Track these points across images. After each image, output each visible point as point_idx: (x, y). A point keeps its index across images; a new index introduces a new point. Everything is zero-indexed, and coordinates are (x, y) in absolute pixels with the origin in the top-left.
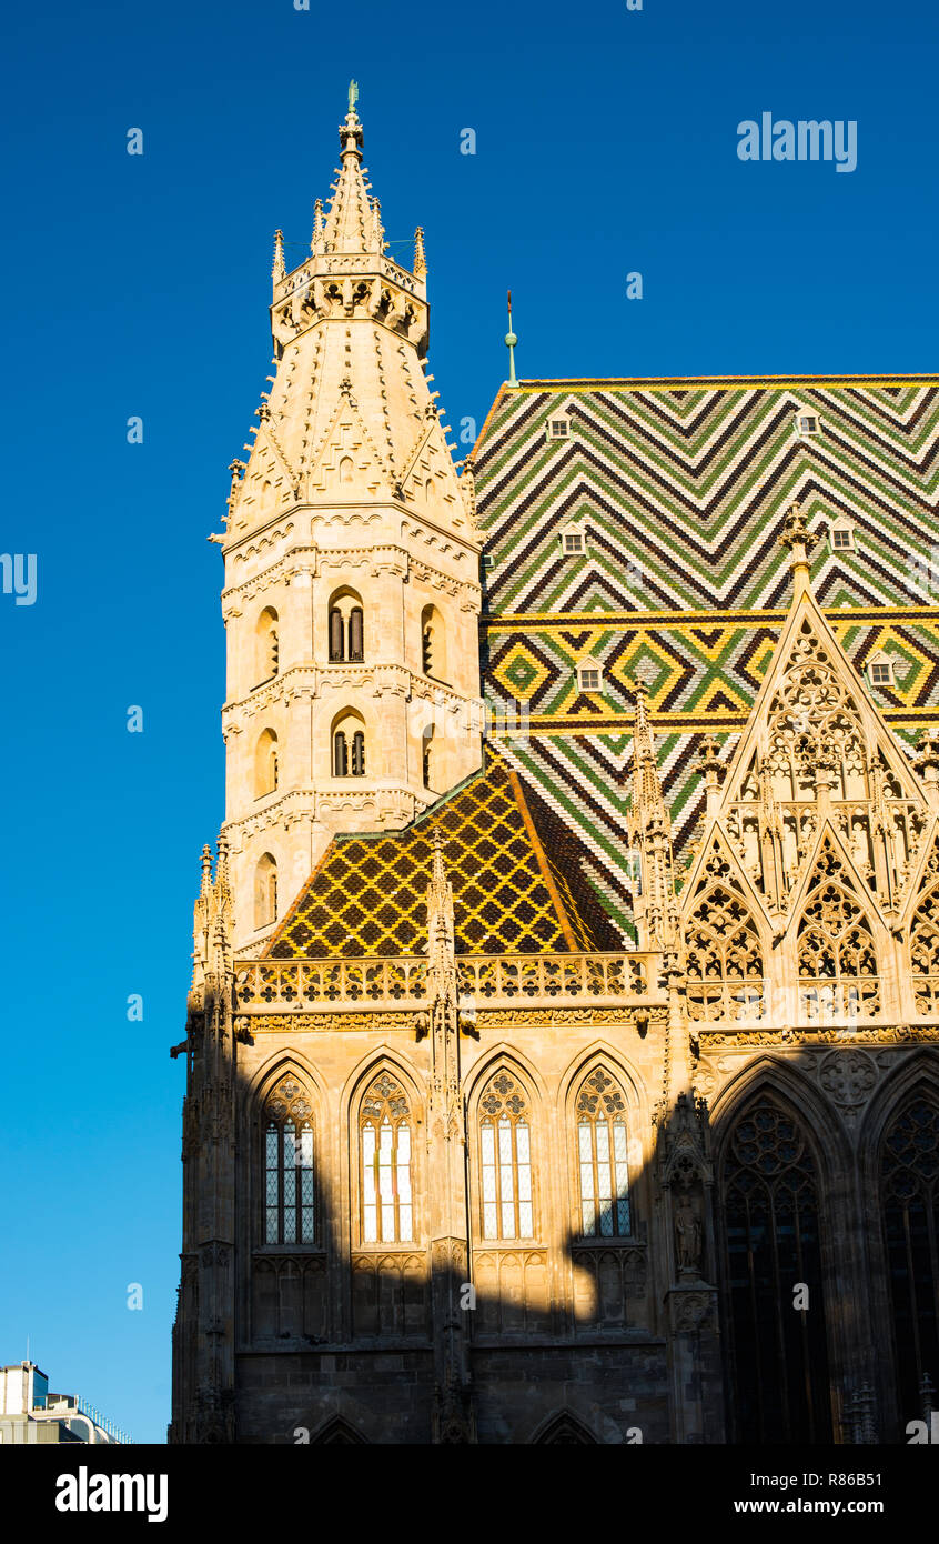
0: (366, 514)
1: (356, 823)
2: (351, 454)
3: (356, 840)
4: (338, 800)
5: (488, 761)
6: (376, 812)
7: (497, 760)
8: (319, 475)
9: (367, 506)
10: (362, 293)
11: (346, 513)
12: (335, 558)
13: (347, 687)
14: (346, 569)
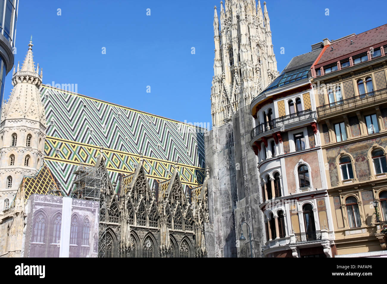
0: (35, 122)
1: (28, 174)
2: (33, 111)
3: (28, 177)
4: (25, 170)
5: (44, 164)
6: (31, 173)
7: (45, 164)
8: (28, 114)
9: (35, 121)
10: (34, 80)
11: (32, 122)
12: (29, 129)
13: (29, 151)
14: (30, 131)
